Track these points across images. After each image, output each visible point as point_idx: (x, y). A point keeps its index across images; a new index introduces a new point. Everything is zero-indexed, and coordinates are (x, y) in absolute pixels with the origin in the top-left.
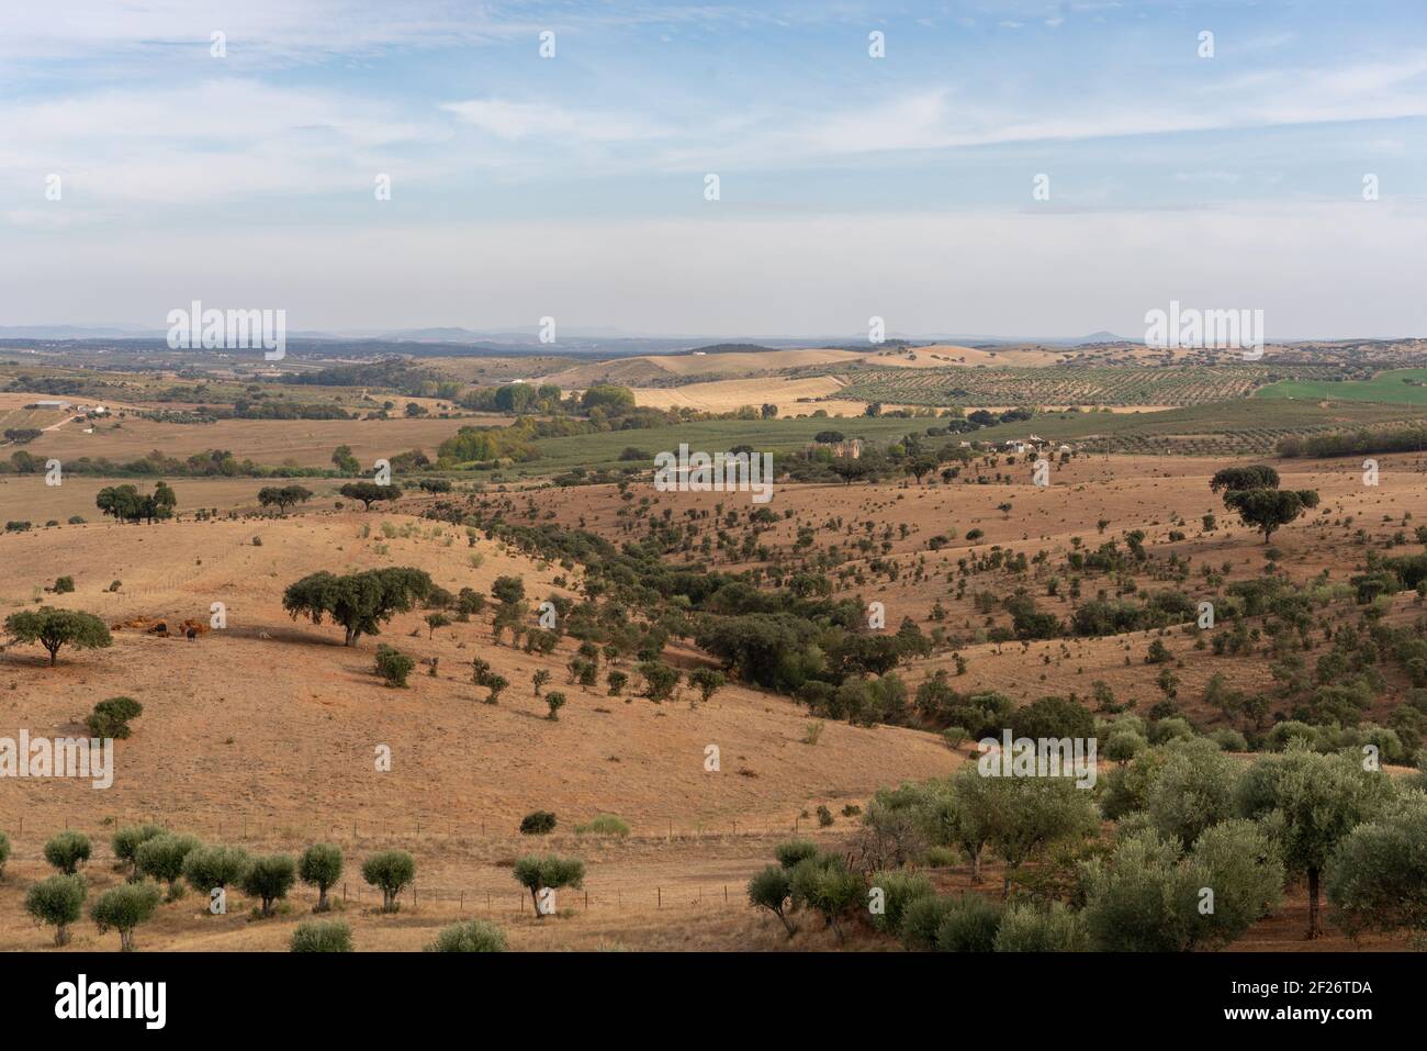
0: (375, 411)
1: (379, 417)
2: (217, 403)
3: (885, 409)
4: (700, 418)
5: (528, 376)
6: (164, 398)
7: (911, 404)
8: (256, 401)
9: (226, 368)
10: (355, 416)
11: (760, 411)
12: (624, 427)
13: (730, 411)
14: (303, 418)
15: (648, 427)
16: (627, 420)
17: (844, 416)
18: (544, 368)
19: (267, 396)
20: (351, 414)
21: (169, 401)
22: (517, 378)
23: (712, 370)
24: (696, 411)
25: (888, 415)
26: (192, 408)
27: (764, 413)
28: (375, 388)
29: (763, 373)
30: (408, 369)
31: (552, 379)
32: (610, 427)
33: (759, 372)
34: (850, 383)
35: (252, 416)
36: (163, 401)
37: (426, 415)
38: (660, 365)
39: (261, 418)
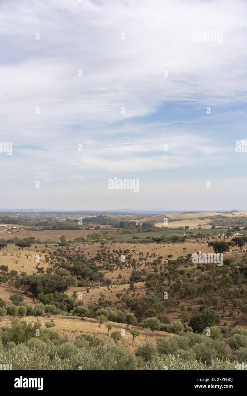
0: (87, 228)
1: (88, 229)
2: (49, 226)
3: (217, 227)
4: (169, 230)
5: (135, 220)
6: (36, 225)
7: (224, 226)
8: (59, 226)
9: (64, 218)
10: (82, 229)
11: (184, 228)
12: (147, 232)
13: (176, 228)
14: (69, 229)
15: (153, 231)
16: (148, 230)
17: (206, 229)
18: (139, 217)
19: (62, 224)
20: (81, 229)
21: (38, 226)
22: (132, 220)
23: (181, 218)
24: (168, 228)
25: (217, 228)
26: (42, 227)
27: (185, 228)
28: (94, 223)
29: (194, 218)
30: (104, 218)
31: (141, 220)
32: (142, 232)
33: (193, 218)
34: (213, 221)
35: (56, 229)
36: (36, 226)
37: (100, 229)
38: (168, 217)
39: (58, 230)
